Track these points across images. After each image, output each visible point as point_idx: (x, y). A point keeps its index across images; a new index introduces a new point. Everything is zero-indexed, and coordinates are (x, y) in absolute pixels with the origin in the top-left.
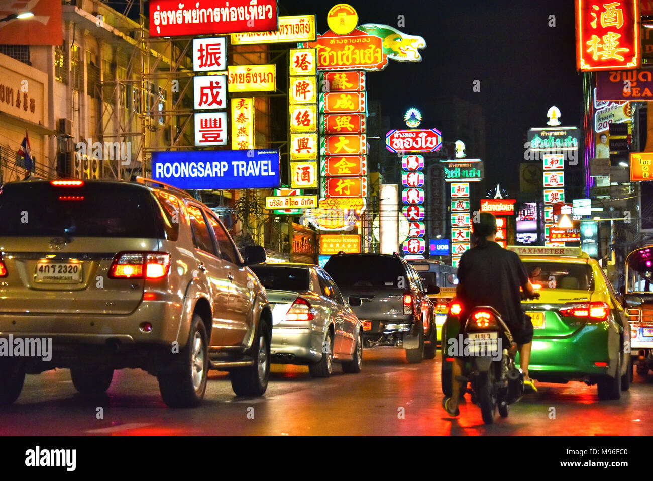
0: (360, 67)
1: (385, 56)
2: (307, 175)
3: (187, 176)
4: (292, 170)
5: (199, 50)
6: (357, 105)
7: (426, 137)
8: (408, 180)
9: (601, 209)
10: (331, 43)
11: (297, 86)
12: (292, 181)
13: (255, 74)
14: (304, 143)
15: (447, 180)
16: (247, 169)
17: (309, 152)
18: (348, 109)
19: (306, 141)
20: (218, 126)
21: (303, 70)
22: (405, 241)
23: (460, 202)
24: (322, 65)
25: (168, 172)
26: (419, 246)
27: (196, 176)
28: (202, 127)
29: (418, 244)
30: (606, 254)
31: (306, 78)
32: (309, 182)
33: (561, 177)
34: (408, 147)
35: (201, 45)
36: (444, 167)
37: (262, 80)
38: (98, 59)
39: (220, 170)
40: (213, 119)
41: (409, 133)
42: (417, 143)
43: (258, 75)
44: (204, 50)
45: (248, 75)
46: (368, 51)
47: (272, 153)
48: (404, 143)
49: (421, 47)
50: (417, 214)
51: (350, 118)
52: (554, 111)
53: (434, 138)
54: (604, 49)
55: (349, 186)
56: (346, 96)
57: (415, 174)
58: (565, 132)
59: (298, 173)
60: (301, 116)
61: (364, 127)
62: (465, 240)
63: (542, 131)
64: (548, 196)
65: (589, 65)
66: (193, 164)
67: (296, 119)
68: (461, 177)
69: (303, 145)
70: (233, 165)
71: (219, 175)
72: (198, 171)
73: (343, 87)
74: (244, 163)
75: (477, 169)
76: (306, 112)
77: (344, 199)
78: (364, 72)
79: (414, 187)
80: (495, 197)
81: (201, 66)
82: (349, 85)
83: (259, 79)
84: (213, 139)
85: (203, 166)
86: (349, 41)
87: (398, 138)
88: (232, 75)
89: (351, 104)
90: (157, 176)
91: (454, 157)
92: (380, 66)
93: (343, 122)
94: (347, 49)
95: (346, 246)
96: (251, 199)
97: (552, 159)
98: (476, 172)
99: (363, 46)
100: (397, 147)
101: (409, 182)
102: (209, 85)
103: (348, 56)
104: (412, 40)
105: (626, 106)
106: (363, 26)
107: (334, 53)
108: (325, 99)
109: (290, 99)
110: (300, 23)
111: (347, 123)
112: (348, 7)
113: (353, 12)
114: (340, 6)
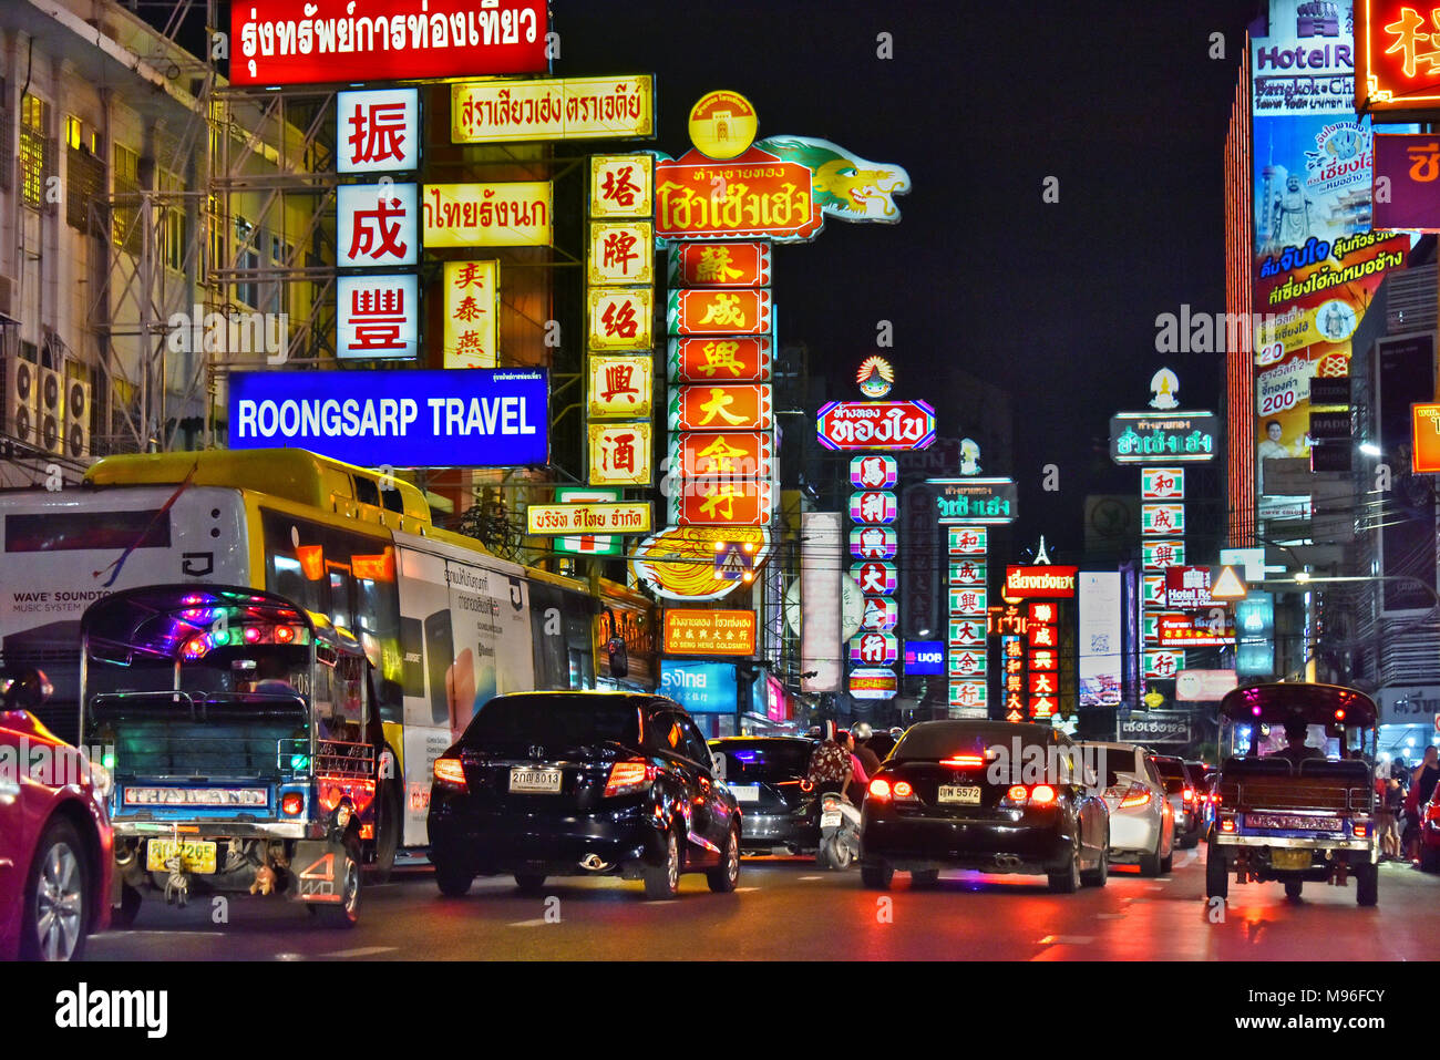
0: (760, 233)
1: (817, 209)
2: (627, 455)
3: (317, 433)
4: (591, 442)
5: (351, 121)
6: (751, 318)
7: (902, 418)
8: (863, 509)
10: (697, 178)
11: (606, 241)
12: (591, 467)
13: (504, 203)
14: (621, 377)
15: (942, 521)
16: (465, 418)
17: (631, 399)
18: (732, 326)
19: (626, 374)
20: (395, 308)
21: (622, 204)
22: (856, 636)
23: (967, 566)
25: (268, 422)
26: (883, 649)
27: (339, 434)
28: (355, 312)
29: (882, 644)
31: (630, 224)
32: (631, 470)
33: (1178, 516)
34: (864, 439)
35: (359, 108)
36: (937, 492)
37: (519, 218)
38: (102, 140)
39: (398, 418)
40: (383, 292)
41: (865, 408)
42: (883, 431)
43: (509, 208)
44: (365, 120)
45: (486, 208)
46: (780, 198)
47: (529, 377)
48: (855, 429)
49: (897, 188)
50: (881, 581)
51: (736, 346)
52: (1165, 379)
53: (919, 421)
55: (731, 500)
56: (729, 298)
57: (877, 495)
58: (1188, 423)
59: (605, 450)
60: (615, 314)
61: (768, 367)
62: (976, 643)
63: (1140, 420)
64: (1151, 554)
66: (332, 403)
67: (603, 321)
68: (971, 514)
69: (619, 382)
70: (432, 408)
71: (395, 433)
72: (344, 420)
73: (722, 278)
74: (459, 402)
75: (1003, 499)
76: (628, 304)
77: (720, 530)
78: (769, 245)
79: (875, 524)
80: (1036, 562)
81: (355, 160)
82: (736, 274)
83: (511, 215)
84: (382, 341)
85: (357, 409)
86: (736, 174)
87: (841, 420)
88: (448, 205)
89: (738, 316)
90: (242, 433)
91: (956, 473)
92: (805, 232)
93: (717, 356)
94: (733, 192)
95: (723, 635)
96: (494, 510)
97: (1160, 477)
98: (1001, 504)
99: (769, 186)
100: (839, 439)
101: (865, 513)
102: (376, 208)
103: (734, 207)
104: (878, 173)
105: (1323, 364)
106: (768, 140)
107: (704, 202)
108: (681, 304)
109: (590, 273)
110: (616, 95)
111: (728, 358)
112: (735, 97)
113: (746, 110)
114: (717, 96)
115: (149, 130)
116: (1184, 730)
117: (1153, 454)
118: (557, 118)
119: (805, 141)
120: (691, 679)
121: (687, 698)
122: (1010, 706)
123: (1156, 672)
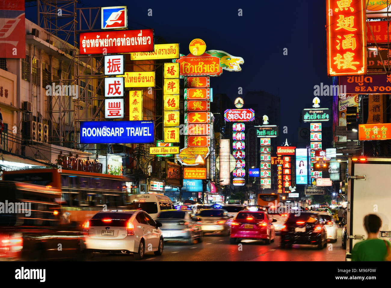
0: (207, 74)
1: (221, 68)
2: (173, 135)
3: (100, 136)
4: (165, 132)
5: (108, 63)
6: (205, 96)
7: (246, 113)
8: (236, 137)
9: (342, 154)
10: (191, 61)
11: (168, 84)
12: (165, 138)
13: (143, 77)
14: (172, 116)
15: (258, 137)
16: (135, 132)
17: (174, 122)
18: (200, 97)
19: (173, 116)
20: (118, 107)
21: (172, 75)
22: (234, 170)
23: (265, 148)
24: (186, 73)
25: (89, 133)
26: (242, 173)
27: (106, 136)
28: (109, 107)
30: (344, 179)
31: (174, 80)
32: (174, 139)
33: (320, 136)
34: (236, 119)
35: (109, 60)
36: (257, 129)
37: (147, 80)
38: (50, 67)
39: (119, 132)
40: (116, 103)
41: (237, 111)
42: (241, 117)
43: (145, 78)
44: (111, 62)
45: (139, 78)
46: (212, 65)
47: (150, 122)
48: (234, 116)
49: (241, 63)
50: (241, 155)
51: (201, 103)
52: (316, 100)
53: (250, 114)
54: (344, 62)
55: (200, 141)
56: (199, 90)
57: (240, 133)
58: (322, 111)
59: (168, 134)
60: (170, 101)
61: (209, 107)
62: (268, 169)
63: (310, 110)
64: (313, 145)
65: (335, 72)
66: (104, 129)
67: (168, 103)
68: (266, 135)
69: (171, 118)
70: (127, 130)
71: (119, 136)
72: (107, 133)
73: (198, 86)
74: (133, 128)
76: (173, 99)
77: (197, 148)
78: (209, 77)
79: (239, 141)
80: (285, 146)
81: (109, 72)
82: (201, 84)
83: (145, 80)
84: (116, 114)
85: (110, 130)
86: (201, 60)
87: (230, 114)
88: (130, 77)
89: (202, 95)
90: (83, 136)
91: (262, 124)
92: (218, 74)
93: (197, 105)
94: (200, 64)
95: (198, 174)
96: (142, 148)
97: (315, 126)
98: (274, 132)
99: (209, 62)
100: (230, 119)
101: (237, 138)
102: (114, 83)
103: (200, 68)
104: (236, 59)
105: (356, 97)
106: (209, 51)
107: (193, 66)
108: (187, 92)
109: (164, 92)
110: (170, 48)
111: (199, 105)
112: (201, 40)
113: (203, 44)
114: (196, 40)
115: (60, 63)
116: (322, 191)
117: (313, 119)
118: (156, 54)
119: (218, 51)
120: (191, 183)
121: (190, 188)
122: (279, 183)
123: (314, 176)
